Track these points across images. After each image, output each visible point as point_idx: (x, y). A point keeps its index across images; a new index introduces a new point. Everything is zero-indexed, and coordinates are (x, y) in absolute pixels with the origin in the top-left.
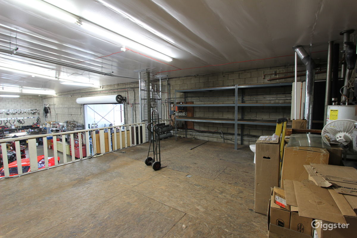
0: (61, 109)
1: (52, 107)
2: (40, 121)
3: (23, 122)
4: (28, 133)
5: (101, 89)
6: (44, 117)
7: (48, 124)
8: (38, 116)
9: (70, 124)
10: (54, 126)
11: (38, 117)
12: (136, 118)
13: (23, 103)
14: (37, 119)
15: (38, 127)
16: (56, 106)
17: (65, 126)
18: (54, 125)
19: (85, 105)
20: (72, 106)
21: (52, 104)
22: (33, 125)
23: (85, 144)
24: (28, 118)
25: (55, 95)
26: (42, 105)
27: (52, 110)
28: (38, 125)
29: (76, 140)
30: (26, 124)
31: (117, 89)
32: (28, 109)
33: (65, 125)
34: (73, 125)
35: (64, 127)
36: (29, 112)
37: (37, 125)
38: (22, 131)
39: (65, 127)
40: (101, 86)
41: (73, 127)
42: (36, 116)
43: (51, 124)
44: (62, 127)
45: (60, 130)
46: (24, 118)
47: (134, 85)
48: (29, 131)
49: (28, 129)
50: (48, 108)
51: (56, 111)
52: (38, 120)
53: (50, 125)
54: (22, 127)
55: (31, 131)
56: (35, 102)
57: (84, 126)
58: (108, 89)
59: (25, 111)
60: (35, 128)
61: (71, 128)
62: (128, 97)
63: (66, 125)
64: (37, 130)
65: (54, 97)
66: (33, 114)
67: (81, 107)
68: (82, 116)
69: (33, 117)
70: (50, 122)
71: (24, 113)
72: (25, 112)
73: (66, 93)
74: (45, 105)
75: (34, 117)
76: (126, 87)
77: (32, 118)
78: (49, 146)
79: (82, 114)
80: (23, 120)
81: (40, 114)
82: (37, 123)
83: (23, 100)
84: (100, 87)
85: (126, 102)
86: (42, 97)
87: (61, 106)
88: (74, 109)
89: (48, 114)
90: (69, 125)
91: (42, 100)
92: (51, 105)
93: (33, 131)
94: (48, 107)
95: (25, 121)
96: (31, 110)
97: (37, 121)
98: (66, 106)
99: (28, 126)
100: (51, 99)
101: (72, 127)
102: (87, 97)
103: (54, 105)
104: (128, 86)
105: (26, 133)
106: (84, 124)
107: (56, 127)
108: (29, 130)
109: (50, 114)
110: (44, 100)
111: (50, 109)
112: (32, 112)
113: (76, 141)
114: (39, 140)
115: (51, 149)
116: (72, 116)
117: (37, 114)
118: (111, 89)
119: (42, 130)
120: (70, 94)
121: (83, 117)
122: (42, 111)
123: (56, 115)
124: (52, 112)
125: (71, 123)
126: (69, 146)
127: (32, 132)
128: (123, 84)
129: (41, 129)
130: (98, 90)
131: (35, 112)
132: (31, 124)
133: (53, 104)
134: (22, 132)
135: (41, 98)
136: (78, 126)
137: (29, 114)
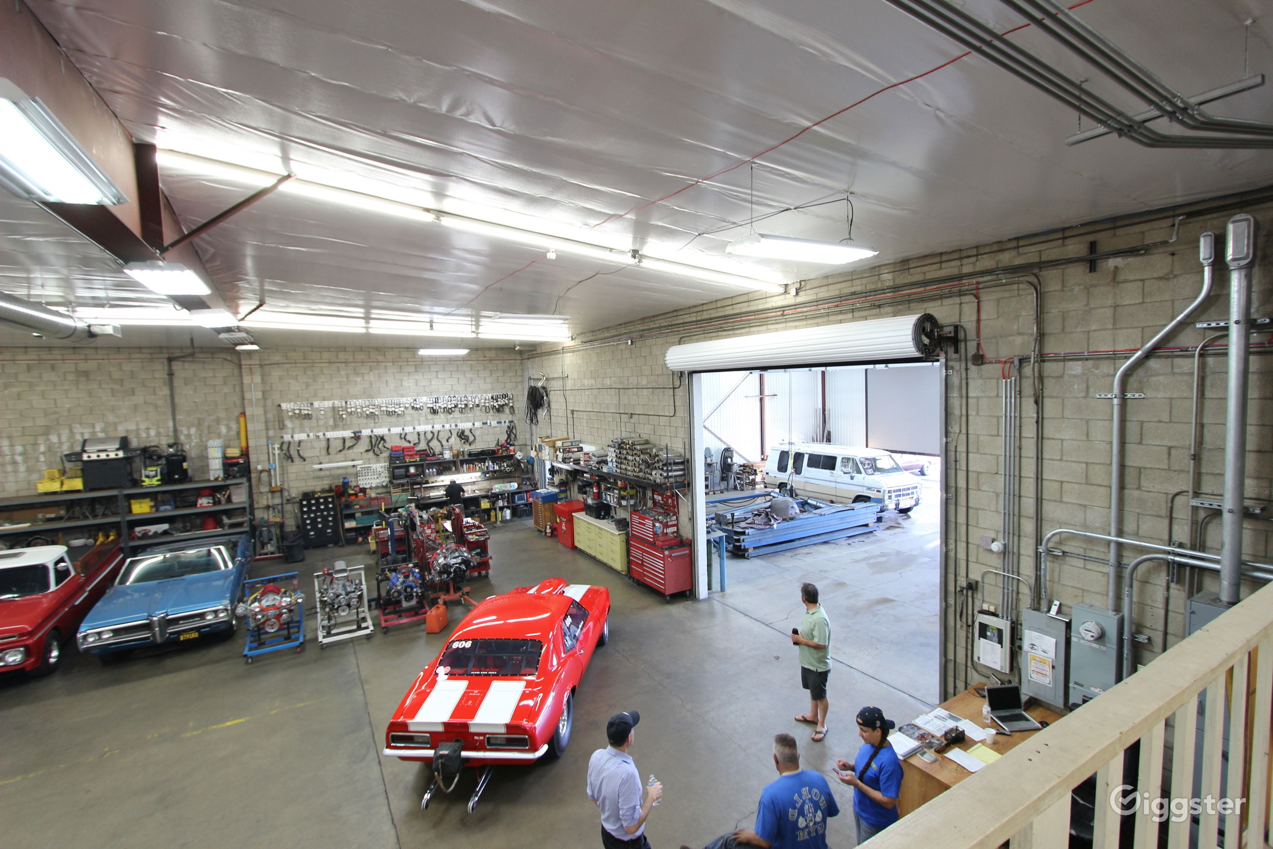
0: (587, 393)
1: (555, 385)
2: (516, 436)
3: (471, 438)
4: (483, 476)
5: (790, 299)
6: (528, 422)
7: (547, 447)
8: (510, 418)
9: (630, 452)
10: (567, 455)
11: (511, 422)
12: (1040, 438)
13: (471, 376)
14: (509, 427)
15: (511, 457)
16: (569, 384)
17: (609, 460)
18: (569, 452)
19: (695, 376)
20: (633, 381)
21: (556, 375)
22: (498, 450)
23: (690, 537)
24: (484, 424)
25: (569, 343)
26: (522, 382)
27: (556, 400)
28: (512, 448)
29: (658, 520)
30: (478, 447)
31: (896, 288)
32: (484, 395)
33: (611, 455)
34: (647, 457)
35: (606, 462)
36: (487, 405)
37: (508, 448)
38: (469, 468)
39: (610, 464)
40: (786, 285)
41: (648, 465)
42: (506, 417)
43: (556, 450)
44: (598, 463)
45: (586, 473)
46: (474, 424)
47: (1033, 249)
48: (487, 468)
49: (484, 461)
50: (542, 391)
51: (570, 399)
52: (511, 431)
53: (552, 450)
54: (470, 455)
55: (491, 469)
56: (504, 371)
57: (688, 461)
58: (832, 294)
59: (477, 403)
60: (502, 459)
61: (637, 470)
62: (978, 321)
63: (614, 455)
64: (508, 466)
65: (564, 350)
66: (498, 411)
67: (677, 383)
68: (677, 422)
69: (498, 423)
70: (554, 442)
71: (475, 408)
72: (478, 406)
73: (613, 332)
74: (530, 378)
75: (501, 422)
76: (966, 269)
77: (494, 423)
78: (548, 527)
79: (681, 412)
80: (471, 430)
81: (516, 412)
82: (509, 442)
83: (471, 365)
84: (782, 290)
85: (956, 351)
86: (521, 352)
87: (588, 382)
88: (645, 392)
89: (542, 413)
90: (630, 458)
91: (521, 363)
92: (553, 379)
93: (497, 468)
94: (544, 388)
95: (477, 433)
96: (492, 398)
97: (506, 436)
98: (608, 382)
99: (483, 453)
100: (553, 357)
101: (643, 467)
102: (711, 339)
103: (565, 378)
104: (986, 263)
105: (479, 474)
106: (688, 456)
107: (577, 462)
108: (487, 464)
109: (549, 411)
110: (528, 364)
111: (547, 395)
112: (496, 404)
113: (657, 524)
114: (513, 502)
115: (551, 537)
116: (632, 421)
117: (507, 410)
118: (854, 293)
119: (522, 465)
120: (630, 333)
121: (687, 425)
122: (521, 402)
123: (570, 415)
124: (553, 405)
125: (638, 447)
126: (624, 537)
127: (495, 472)
128: (941, 254)
129: (519, 461)
130: (769, 306)
131: (503, 405)
132: (492, 446)
133: (560, 375)
134: (469, 471)
135: (518, 357)
136: (670, 464)
137: (487, 410)
